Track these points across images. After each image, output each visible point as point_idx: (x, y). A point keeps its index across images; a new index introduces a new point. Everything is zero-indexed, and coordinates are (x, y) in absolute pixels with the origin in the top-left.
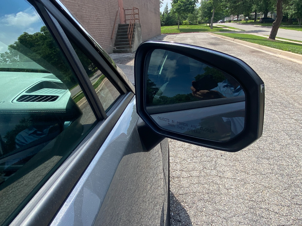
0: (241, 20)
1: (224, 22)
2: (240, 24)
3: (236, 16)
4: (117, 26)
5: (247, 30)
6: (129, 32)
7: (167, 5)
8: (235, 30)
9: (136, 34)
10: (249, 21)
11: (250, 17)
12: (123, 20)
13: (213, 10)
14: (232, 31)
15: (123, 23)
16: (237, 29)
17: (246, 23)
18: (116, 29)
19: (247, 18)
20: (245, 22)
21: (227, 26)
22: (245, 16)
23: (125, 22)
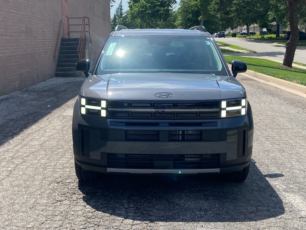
0: (255, 33)
1: (224, 36)
2: (250, 40)
3: (245, 27)
4: (60, 40)
5: (259, 50)
6: (79, 49)
7: (121, 3)
8: (240, 51)
9: (87, 52)
10: (266, 36)
11: (269, 28)
12: (66, 32)
13: (201, 17)
14: (234, 52)
15: (66, 37)
16: (243, 49)
17: (262, 40)
18: (59, 45)
19: (265, 30)
20: (260, 37)
21: (228, 43)
22: (262, 27)
23: (69, 34)
